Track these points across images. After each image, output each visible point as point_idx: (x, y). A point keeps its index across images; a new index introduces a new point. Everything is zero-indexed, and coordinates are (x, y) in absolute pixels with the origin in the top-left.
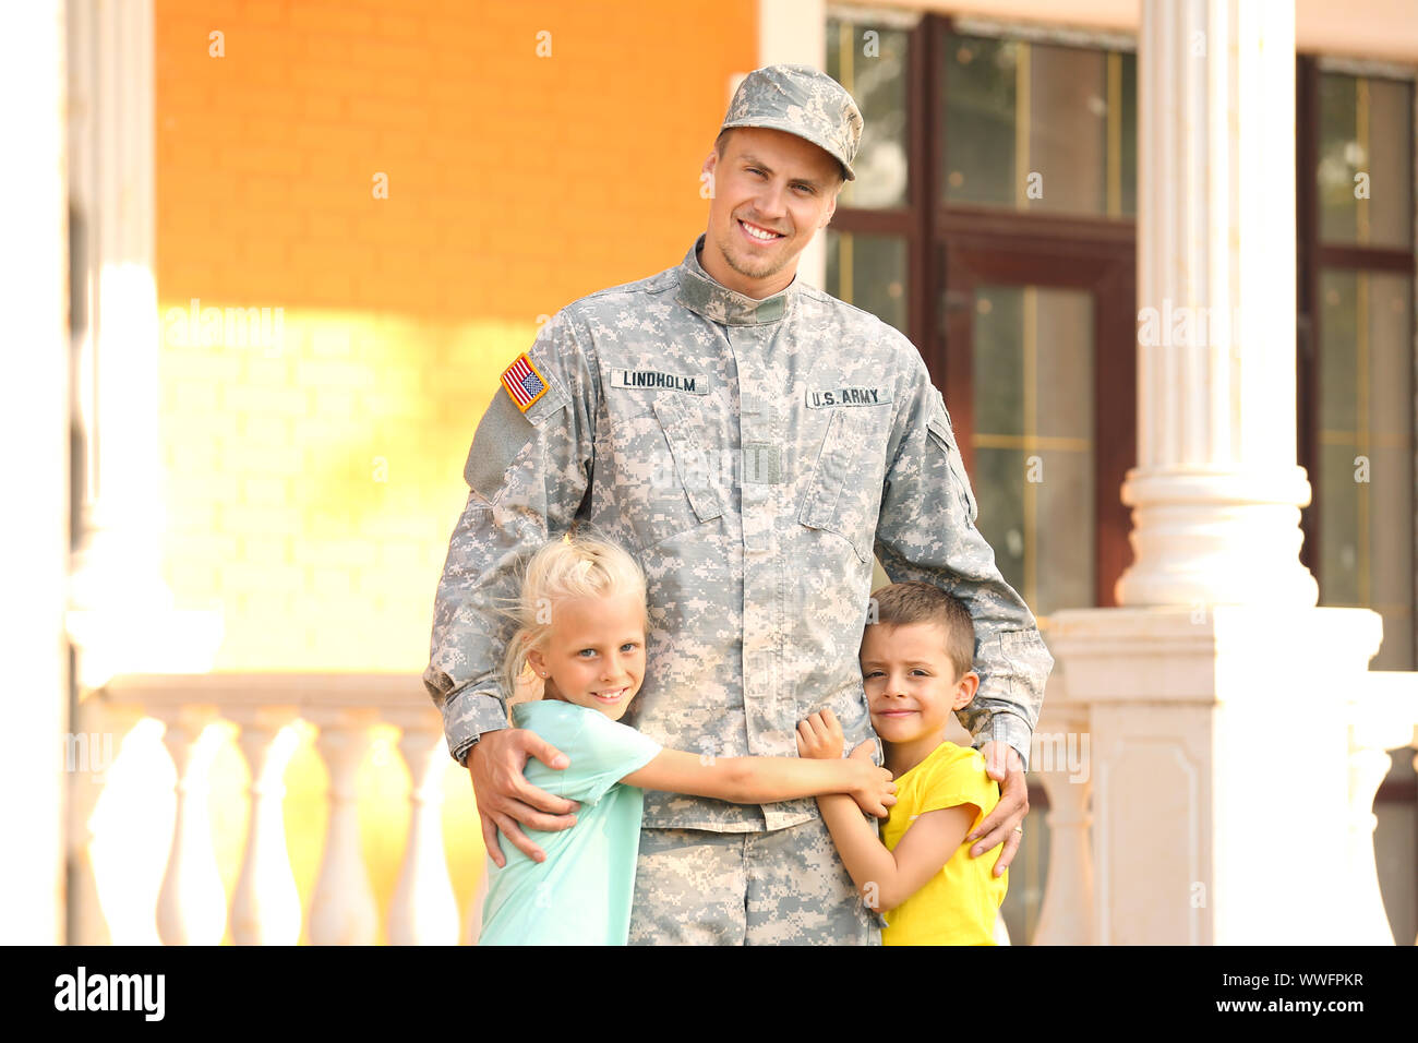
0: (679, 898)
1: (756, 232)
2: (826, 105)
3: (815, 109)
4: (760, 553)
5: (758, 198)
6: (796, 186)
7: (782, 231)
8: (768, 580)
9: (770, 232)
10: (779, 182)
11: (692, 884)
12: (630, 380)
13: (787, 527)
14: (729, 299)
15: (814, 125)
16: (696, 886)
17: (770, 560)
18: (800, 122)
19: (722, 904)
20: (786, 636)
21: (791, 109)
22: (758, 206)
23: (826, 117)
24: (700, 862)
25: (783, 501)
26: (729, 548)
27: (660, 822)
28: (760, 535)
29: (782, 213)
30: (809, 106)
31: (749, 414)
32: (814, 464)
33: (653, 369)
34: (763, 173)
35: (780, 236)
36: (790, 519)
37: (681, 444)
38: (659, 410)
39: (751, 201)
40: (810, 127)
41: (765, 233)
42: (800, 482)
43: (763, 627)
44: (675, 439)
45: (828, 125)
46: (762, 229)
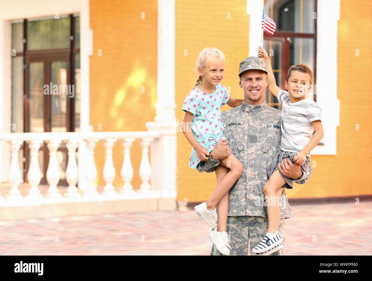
0: (233, 232)
1: (254, 91)
2: (255, 62)
3: (253, 63)
4: (251, 157)
5: (251, 84)
6: (258, 79)
7: (259, 89)
8: (252, 163)
9: (256, 90)
10: (254, 80)
11: (236, 229)
12: (228, 125)
13: (258, 151)
14: (249, 106)
15: (255, 66)
16: (237, 230)
17: (253, 158)
18: (251, 67)
19: (242, 234)
20: (256, 174)
21: (249, 66)
22: (252, 86)
23: (256, 64)
24: (238, 225)
25: (258, 146)
26: (245, 156)
27: (231, 215)
28: (251, 153)
29: (257, 85)
30: (252, 63)
31: (251, 129)
32: (265, 139)
33: (232, 122)
34: (251, 79)
35: (259, 90)
36: (259, 149)
37: (236, 136)
38: (232, 129)
39: (250, 85)
40: (254, 67)
41: (255, 91)
42: (262, 142)
43: (251, 172)
44: (235, 135)
45: (257, 65)
46: (254, 90)
